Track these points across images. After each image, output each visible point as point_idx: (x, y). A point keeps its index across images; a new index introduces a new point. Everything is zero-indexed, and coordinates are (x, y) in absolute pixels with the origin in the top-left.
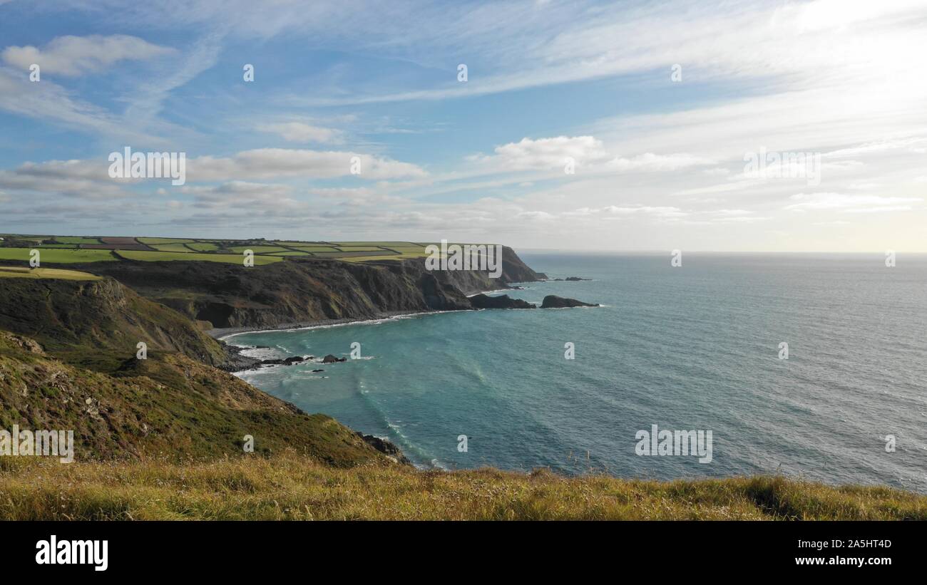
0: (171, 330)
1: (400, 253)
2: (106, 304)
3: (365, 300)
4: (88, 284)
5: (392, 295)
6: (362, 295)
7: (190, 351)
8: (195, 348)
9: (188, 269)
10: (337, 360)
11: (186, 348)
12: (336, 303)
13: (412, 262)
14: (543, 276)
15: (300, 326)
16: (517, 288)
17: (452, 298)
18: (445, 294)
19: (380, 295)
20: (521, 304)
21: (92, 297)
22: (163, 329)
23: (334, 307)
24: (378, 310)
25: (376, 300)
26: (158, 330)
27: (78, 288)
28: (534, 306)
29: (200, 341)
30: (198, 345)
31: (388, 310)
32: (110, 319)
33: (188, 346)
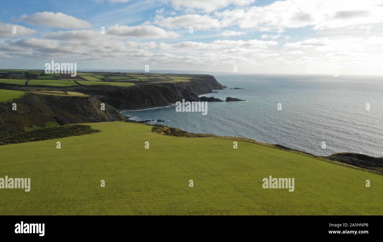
0: (111, 112)
1: (173, 80)
2: (93, 104)
3: (164, 99)
4: (87, 98)
5: (173, 97)
6: (162, 97)
7: (117, 119)
8: (118, 118)
9: (103, 88)
10: (161, 121)
11: (116, 118)
12: (155, 100)
13: (178, 84)
14: (225, 87)
15: (143, 109)
16: (216, 92)
17: (194, 98)
18: (192, 97)
19: (169, 97)
20: (218, 100)
21: (89, 102)
22: (109, 112)
23: (154, 102)
24: (168, 103)
25: (168, 99)
26: (108, 112)
27: (85, 100)
28: (223, 101)
29: (120, 115)
30: (119, 116)
31: (172, 102)
32: (95, 109)
33: (116, 117)
